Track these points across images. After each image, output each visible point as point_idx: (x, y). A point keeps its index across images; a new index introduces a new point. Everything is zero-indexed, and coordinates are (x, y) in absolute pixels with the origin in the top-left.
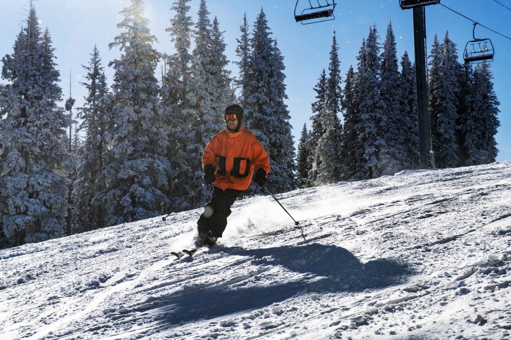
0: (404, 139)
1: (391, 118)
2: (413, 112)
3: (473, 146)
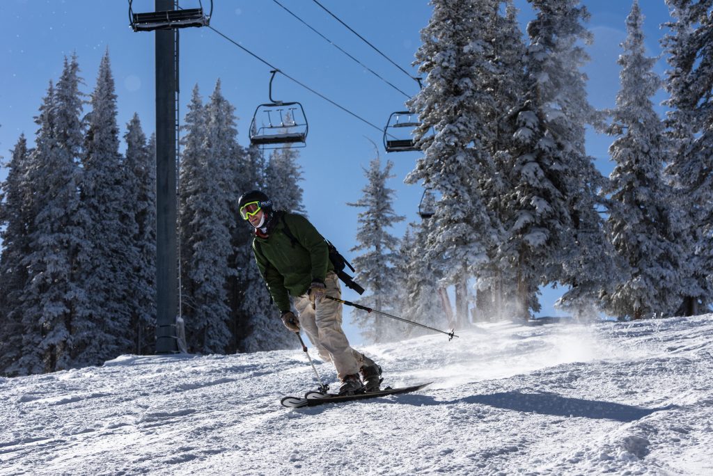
0: (125, 291)
1: (101, 248)
2: (146, 237)
3: (259, 310)
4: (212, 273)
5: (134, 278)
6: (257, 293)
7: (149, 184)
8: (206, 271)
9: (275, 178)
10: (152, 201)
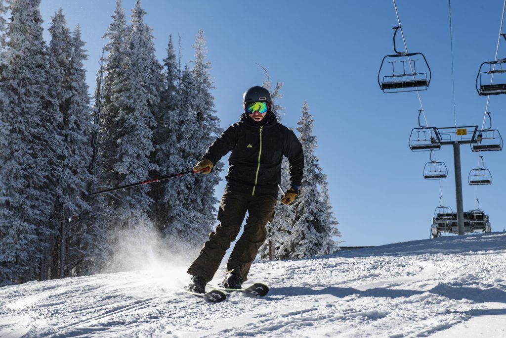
4: (136, 166)
5: (58, 166)
6: (177, 187)
7: (74, 74)
8: (130, 164)
9: (191, 83)
10: (76, 91)
